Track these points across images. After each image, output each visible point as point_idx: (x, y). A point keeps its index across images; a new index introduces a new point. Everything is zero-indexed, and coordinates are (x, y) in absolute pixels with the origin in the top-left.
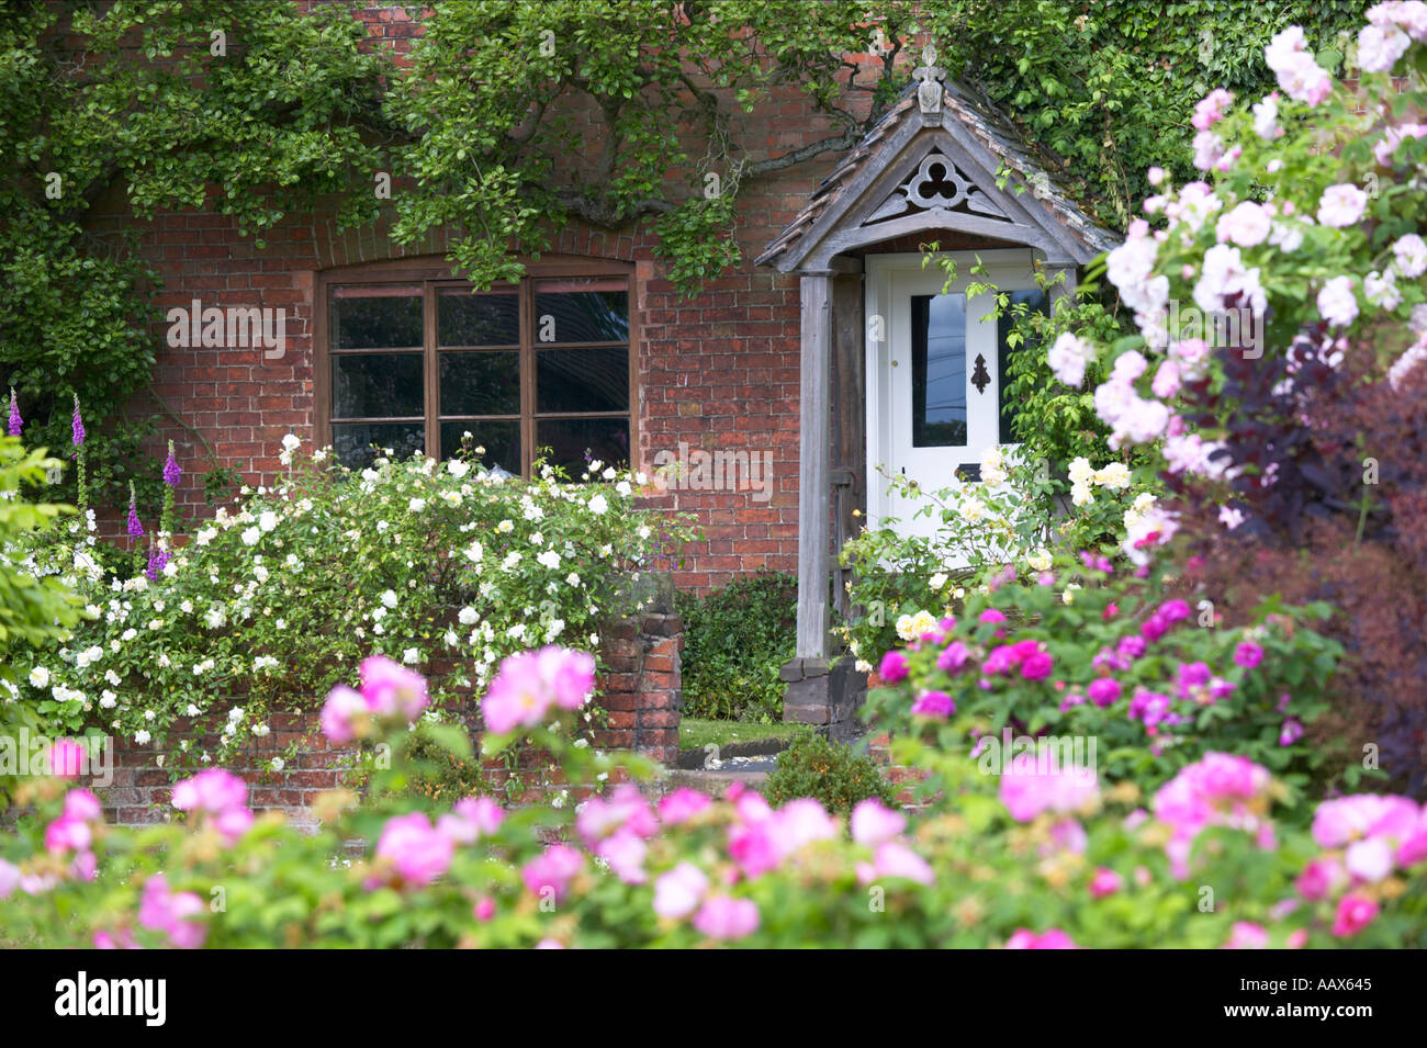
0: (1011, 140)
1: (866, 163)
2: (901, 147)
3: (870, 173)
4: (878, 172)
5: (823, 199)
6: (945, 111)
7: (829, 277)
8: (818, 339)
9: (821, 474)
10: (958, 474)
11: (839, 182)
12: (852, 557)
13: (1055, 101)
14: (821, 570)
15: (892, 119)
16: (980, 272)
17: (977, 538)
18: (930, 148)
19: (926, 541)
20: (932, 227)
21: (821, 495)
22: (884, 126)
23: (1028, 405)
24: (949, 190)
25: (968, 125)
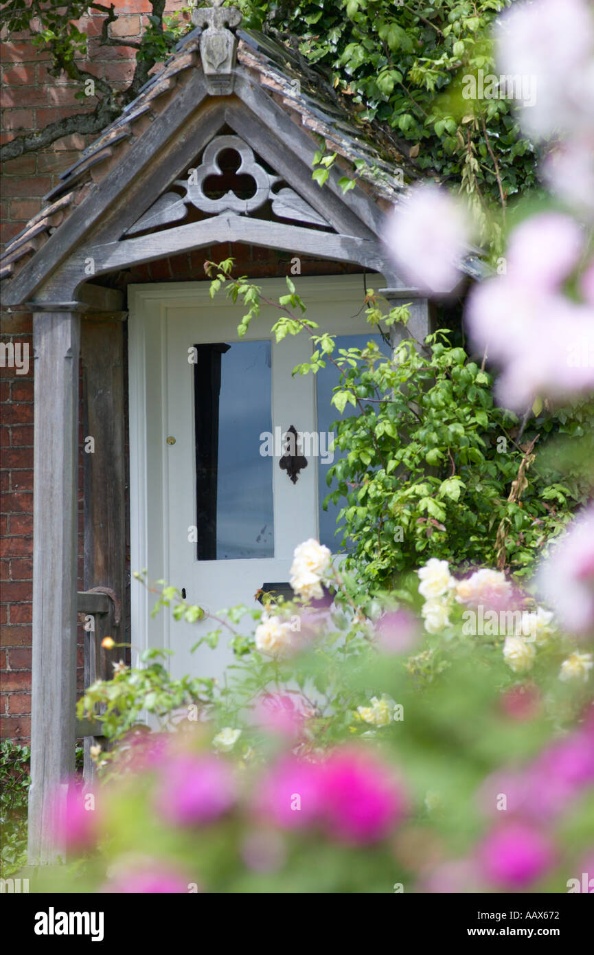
0: (333, 115)
1: (127, 148)
2: (177, 124)
3: (133, 162)
4: (144, 161)
5: (65, 200)
6: (238, 71)
7: (74, 312)
8: (59, 403)
9: (63, 597)
10: (260, 598)
11: (87, 176)
12: (99, 706)
13: (398, 57)
14: (64, 737)
15: (162, 84)
16: (292, 304)
17: (285, 679)
18: (218, 126)
19: (210, 684)
20: (221, 240)
21: (64, 626)
22: (152, 94)
23: (361, 494)
24: (246, 187)
25: (271, 92)
